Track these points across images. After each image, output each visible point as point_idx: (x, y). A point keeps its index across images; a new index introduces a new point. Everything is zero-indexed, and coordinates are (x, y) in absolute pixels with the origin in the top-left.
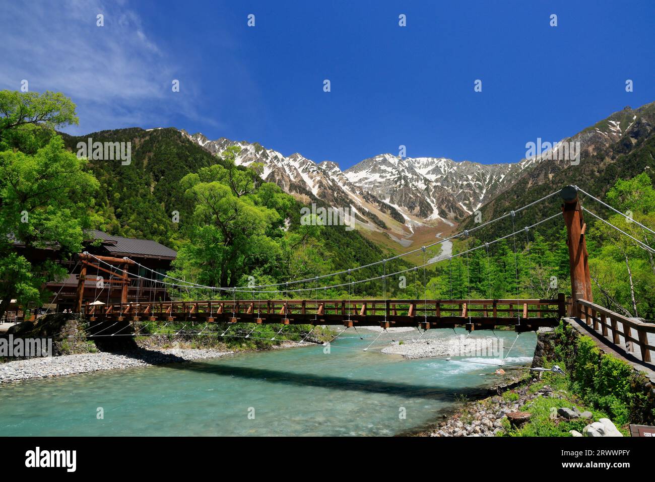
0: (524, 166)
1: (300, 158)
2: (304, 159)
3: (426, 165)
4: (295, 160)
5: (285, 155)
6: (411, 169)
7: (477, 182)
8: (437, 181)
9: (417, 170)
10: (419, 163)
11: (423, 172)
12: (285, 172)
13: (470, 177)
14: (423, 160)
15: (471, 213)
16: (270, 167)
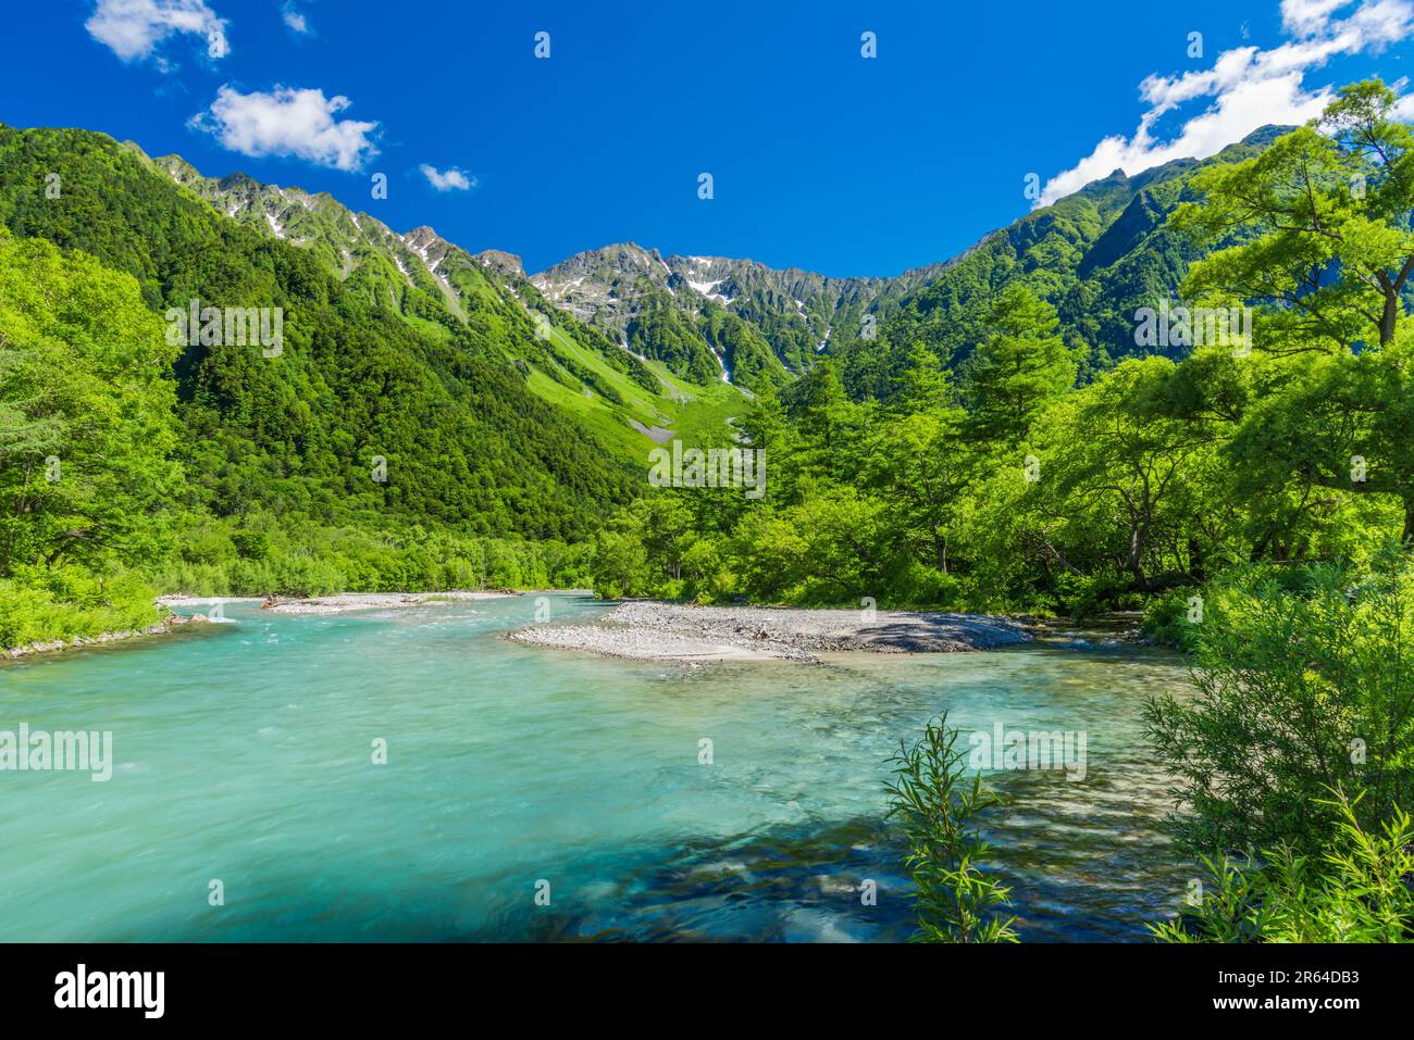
0: (909, 284)
1: (432, 238)
2: (441, 240)
3: (709, 275)
4: (419, 243)
5: (394, 230)
6: (675, 280)
7: (815, 315)
8: (729, 307)
9: (693, 285)
10: (694, 267)
11: (704, 288)
12: (397, 269)
13: (800, 304)
14: (705, 262)
15: (797, 378)
16: (355, 253)
